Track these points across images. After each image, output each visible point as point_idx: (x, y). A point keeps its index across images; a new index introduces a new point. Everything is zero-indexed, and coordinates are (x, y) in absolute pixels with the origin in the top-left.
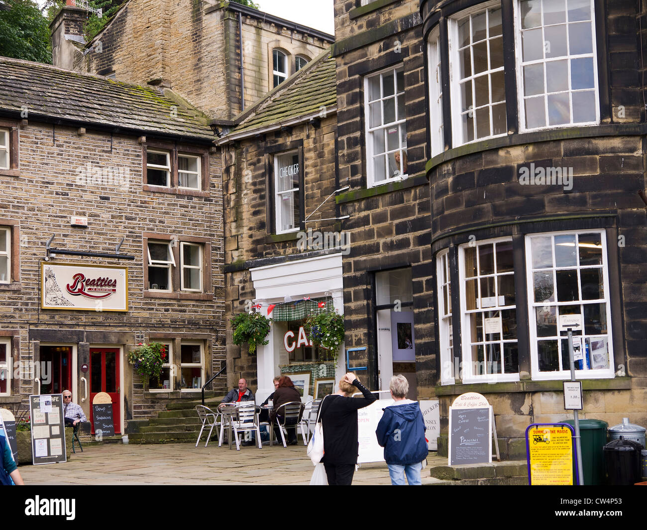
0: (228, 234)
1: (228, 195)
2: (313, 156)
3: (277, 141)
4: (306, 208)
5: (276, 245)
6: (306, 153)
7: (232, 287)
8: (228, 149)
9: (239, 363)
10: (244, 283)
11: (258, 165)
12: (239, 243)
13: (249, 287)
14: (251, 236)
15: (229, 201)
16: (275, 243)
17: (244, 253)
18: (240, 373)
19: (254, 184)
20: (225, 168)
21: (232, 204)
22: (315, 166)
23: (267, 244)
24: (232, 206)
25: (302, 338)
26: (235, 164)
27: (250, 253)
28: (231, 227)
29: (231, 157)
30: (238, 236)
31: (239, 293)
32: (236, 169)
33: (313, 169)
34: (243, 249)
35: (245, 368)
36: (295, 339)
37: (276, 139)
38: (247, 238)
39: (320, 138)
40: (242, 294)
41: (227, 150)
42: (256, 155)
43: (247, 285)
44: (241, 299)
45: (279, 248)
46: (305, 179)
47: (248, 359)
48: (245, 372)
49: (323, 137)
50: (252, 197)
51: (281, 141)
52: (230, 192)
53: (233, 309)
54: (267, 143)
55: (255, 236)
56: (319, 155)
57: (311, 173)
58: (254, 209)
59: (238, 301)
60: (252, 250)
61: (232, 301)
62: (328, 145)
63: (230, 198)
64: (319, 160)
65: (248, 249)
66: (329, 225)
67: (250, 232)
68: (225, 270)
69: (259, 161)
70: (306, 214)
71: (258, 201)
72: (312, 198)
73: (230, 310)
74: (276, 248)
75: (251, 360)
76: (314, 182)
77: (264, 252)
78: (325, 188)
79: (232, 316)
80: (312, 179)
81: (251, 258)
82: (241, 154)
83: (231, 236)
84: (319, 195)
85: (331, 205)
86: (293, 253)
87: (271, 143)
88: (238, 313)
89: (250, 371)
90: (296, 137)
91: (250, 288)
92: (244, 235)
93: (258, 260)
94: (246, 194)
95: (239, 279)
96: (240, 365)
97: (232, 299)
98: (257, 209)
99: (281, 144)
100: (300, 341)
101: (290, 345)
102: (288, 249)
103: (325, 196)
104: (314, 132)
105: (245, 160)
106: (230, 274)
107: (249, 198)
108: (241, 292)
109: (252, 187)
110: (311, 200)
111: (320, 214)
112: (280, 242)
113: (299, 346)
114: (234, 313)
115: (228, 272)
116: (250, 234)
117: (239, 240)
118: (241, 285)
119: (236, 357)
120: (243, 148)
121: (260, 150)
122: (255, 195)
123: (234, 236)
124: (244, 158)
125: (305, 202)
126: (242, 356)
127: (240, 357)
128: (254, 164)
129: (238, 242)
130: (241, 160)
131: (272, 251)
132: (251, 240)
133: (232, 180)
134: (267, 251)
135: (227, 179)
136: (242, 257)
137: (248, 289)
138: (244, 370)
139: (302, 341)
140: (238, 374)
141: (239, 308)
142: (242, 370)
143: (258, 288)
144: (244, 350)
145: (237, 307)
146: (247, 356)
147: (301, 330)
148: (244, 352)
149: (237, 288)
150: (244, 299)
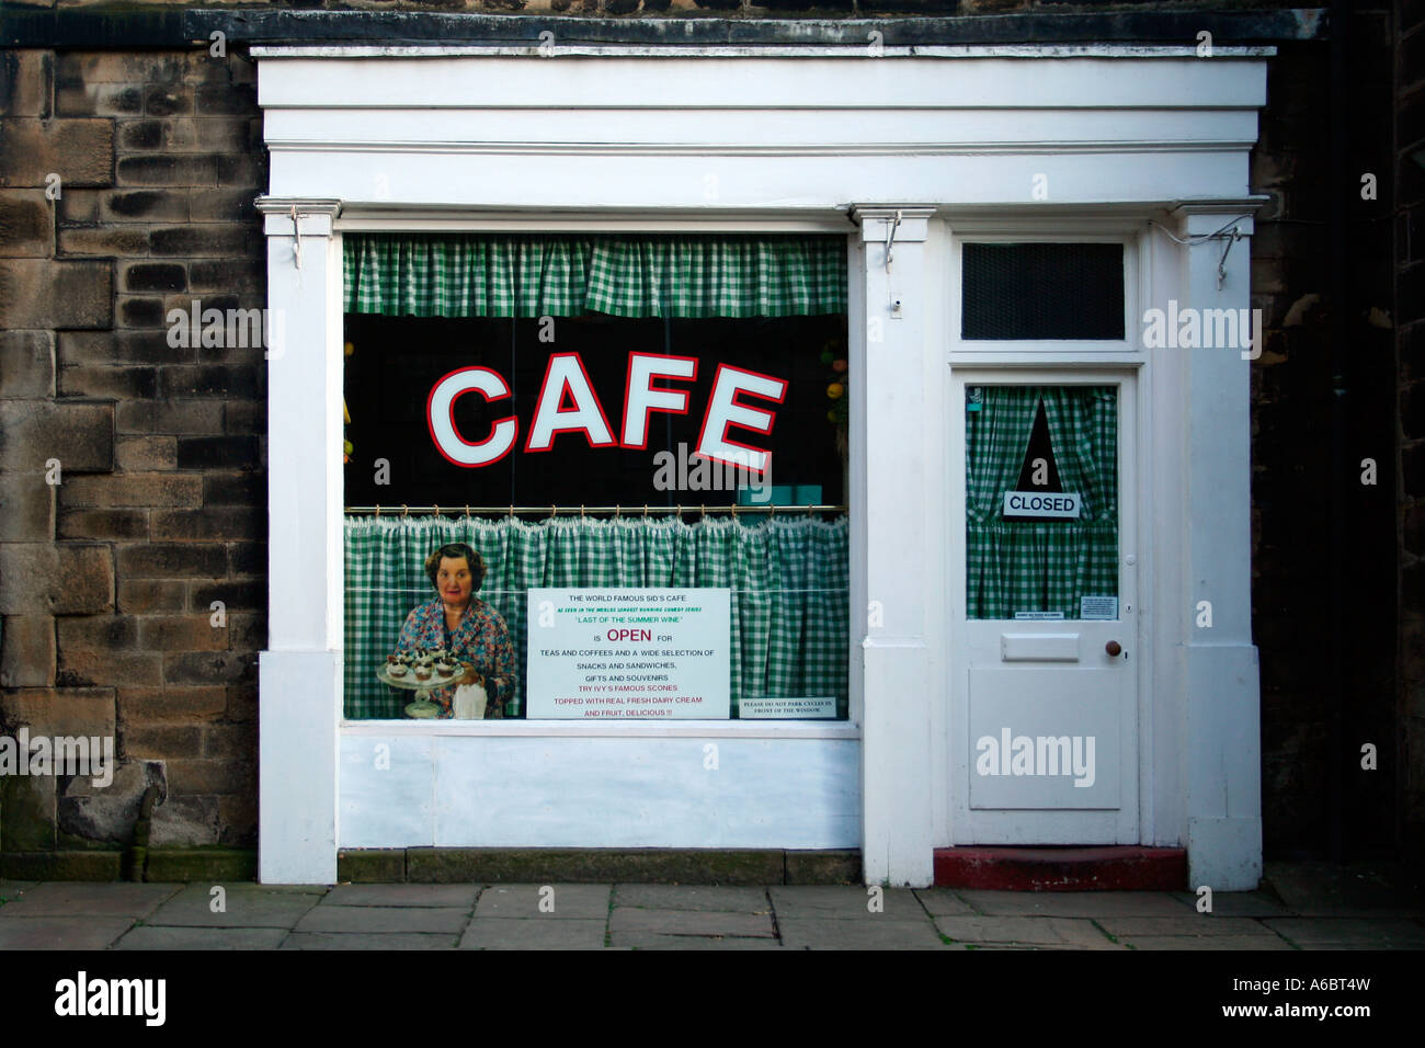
7: (57, 122)
9: (103, 497)
10: (153, 111)
13: (193, 133)
18: (113, 548)
25: (568, 403)
31: (114, 157)
35: (152, 528)
36: (523, 406)
40: (135, 167)
43: (185, 124)
44: (128, 187)
47: (178, 484)
48: (144, 542)
53: (59, 230)
59: (107, 196)
68: (12, 31)
73: (35, 232)
75: (199, 489)
79: (55, 267)
88: (104, 252)
89: (189, 542)
91: (203, 141)
96: (105, 504)
100: (548, 422)
106: (48, 56)
108: (126, 152)
113: (540, 439)
114: (71, 248)
115: (35, 47)
118: (129, 120)
119: (80, 466)
126: (124, 465)
127: (106, 468)
137: (191, 143)
138: (144, 534)
139: (569, 421)
140: (101, 551)
141: (109, 230)
142: (128, 534)
143: (288, 146)
144: (141, 436)
145: (93, 222)
146: (169, 467)
147: (565, 370)
148: (140, 446)
149: (103, 130)
150: (151, 188)
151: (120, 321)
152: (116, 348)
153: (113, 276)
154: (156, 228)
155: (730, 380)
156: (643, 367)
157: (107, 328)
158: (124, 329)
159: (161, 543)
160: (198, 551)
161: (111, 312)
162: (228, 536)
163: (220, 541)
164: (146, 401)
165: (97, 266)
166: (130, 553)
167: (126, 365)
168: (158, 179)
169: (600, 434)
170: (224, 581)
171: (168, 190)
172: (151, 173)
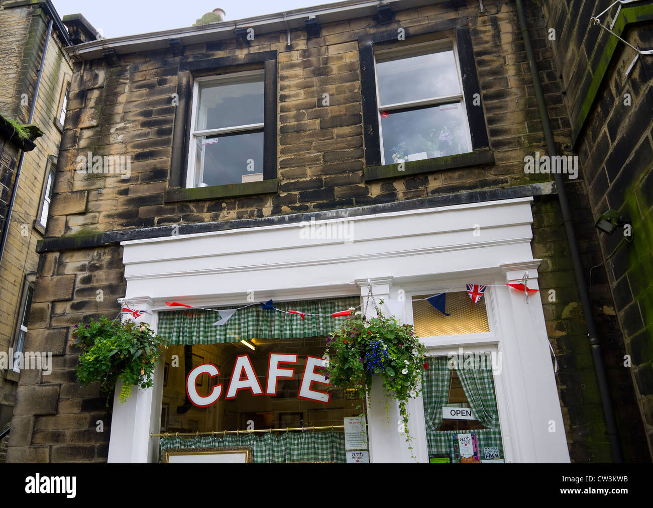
0: (63, 188)
1: (79, 130)
2: (302, 74)
3: (213, 55)
4: (280, 147)
5: (191, 206)
6: (283, 69)
7: (56, 278)
8: (91, 68)
9: (49, 425)
10: (91, 270)
11: (159, 88)
12: (91, 204)
13: (104, 277)
14: (125, 192)
15: (75, 139)
16: (190, 201)
17: (101, 218)
18: (51, 447)
19: (147, 114)
20: (77, 92)
21: (83, 143)
22: (306, 86)
23: (166, 203)
24: (81, 147)
25: (244, 377)
26: (102, 87)
27: (116, 220)
28: (73, 178)
29: (96, 76)
30: (89, 191)
31: (74, 288)
32: (104, 94)
33: (302, 91)
34: (99, 212)
35: (68, 438)
36: (225, 380)
37: (210, 53)
38: (115, 195)
39: (319, 51)
40: (81, 291)
41: (88, 67)
42: (156, 75)
43: (101, 274)
44: (77, 299)
45: (201, 211)
46: (280, 104)
47: (80, 419)
48: (64, 445)
49: (328, 49)
50: (136, 133)
51: (220, 54)
52: (82, 126)
53: (51, 318)
54: (187, 57)
55: (136, 192)
56: (316, 72)
57: (296, 95)
58: (140, 150)
59: (70, 303)
60: (120, 215)
61: (53, 302)
62: (341, 58)
63: (81, 135)
64: (315, 80)
65: (114, 212)
66: (344, 172)
67: (124, 186)
68: (44, 246)
69: (162, 82)
70: (279, 155)
71: (153, 137)
72: (298, 131)
73: (42, 319)
74: (192, 211)
75: (88, 420)
76: (303, 109)
77: (156, 219)
78: (333, 117)
79: (47, 332)
80: (296, 105)
81: (119, 228)
82: (121, 73)
83: (72, 192)
84: (317, 127)
85: (350, 141)
86: (238, 218)
87: (194, 57)
88: (65, 325)
89: (81, 444)
90: (260, 49)
92: (104, 191)
93: (141, 229)
94: (124, 128)
95: (82, 263)
96: (51, 428)
97: (52, 299)
98: (149, 149)
99: (222, 58)
100: (236, 384)
101: (204, 391)
102: (223, 213)
103: (333, 127)
104: (305, 41)
105: (128, 81)
106: (57, 255)
107: (129, 135)
108: (79, 285)
109: (141, 119)
110: (295, 134)
111: (318, 156)
112: (205, 200)
113: (232, 393)
114: (54, 324)
115: (52, 251)
116: (123, 188)
117: (91, 198)
118: (81, 275)
119: (44, 412)
120: (127, 65)
121: (167, 67)
122: (146, 130)
123: (81, 192)
124: (127, 79)
125: (279, 138)
126: (60, 411)
127: (54, 413)
128: (150, 86)
129: (88, 201)
130: (117, 82)
131: (181, 215)
132: (122, 198)
133: (92, 108)
134: (165, 216)
135: (79, 106)
136: (92, 226)
137: (102, 281)
138: (64, 441)
139: (244, 384)
140: (45, 449)
141: (68, 317)
142: (57, 441)
143: (134, 278)
144: (69, 399)
145: (64, 314)
146: (78, 411)
147: (243, 362)
148: (68, 402)
149: (71, 279)
150: (86, 299)
151: (68, 352)
152: (65, 363)
153: (67, 334)
154: (85, 314)
155: (312, 362)
156: (275, 359)
157: (63, 355)
158: (69, 355)
159: (70, 445)
160: (84, 448)
161: (65, 349)
162: (97, 441)
163: (93, 444)
164: (72, 384)
165: (62, 330)
166: (58, 449)
167: (67, 369)
168: (89, 295)
169: (257, 390)
170: (93, 461)
171: (92, 300)
172: (87, 293)
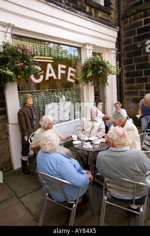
25: (50, 72)
100: (48, 75)
113: (47, 78)
139: (51, 75)
155: (70, 69)
156: (60, 66)
169: (55, 78)
